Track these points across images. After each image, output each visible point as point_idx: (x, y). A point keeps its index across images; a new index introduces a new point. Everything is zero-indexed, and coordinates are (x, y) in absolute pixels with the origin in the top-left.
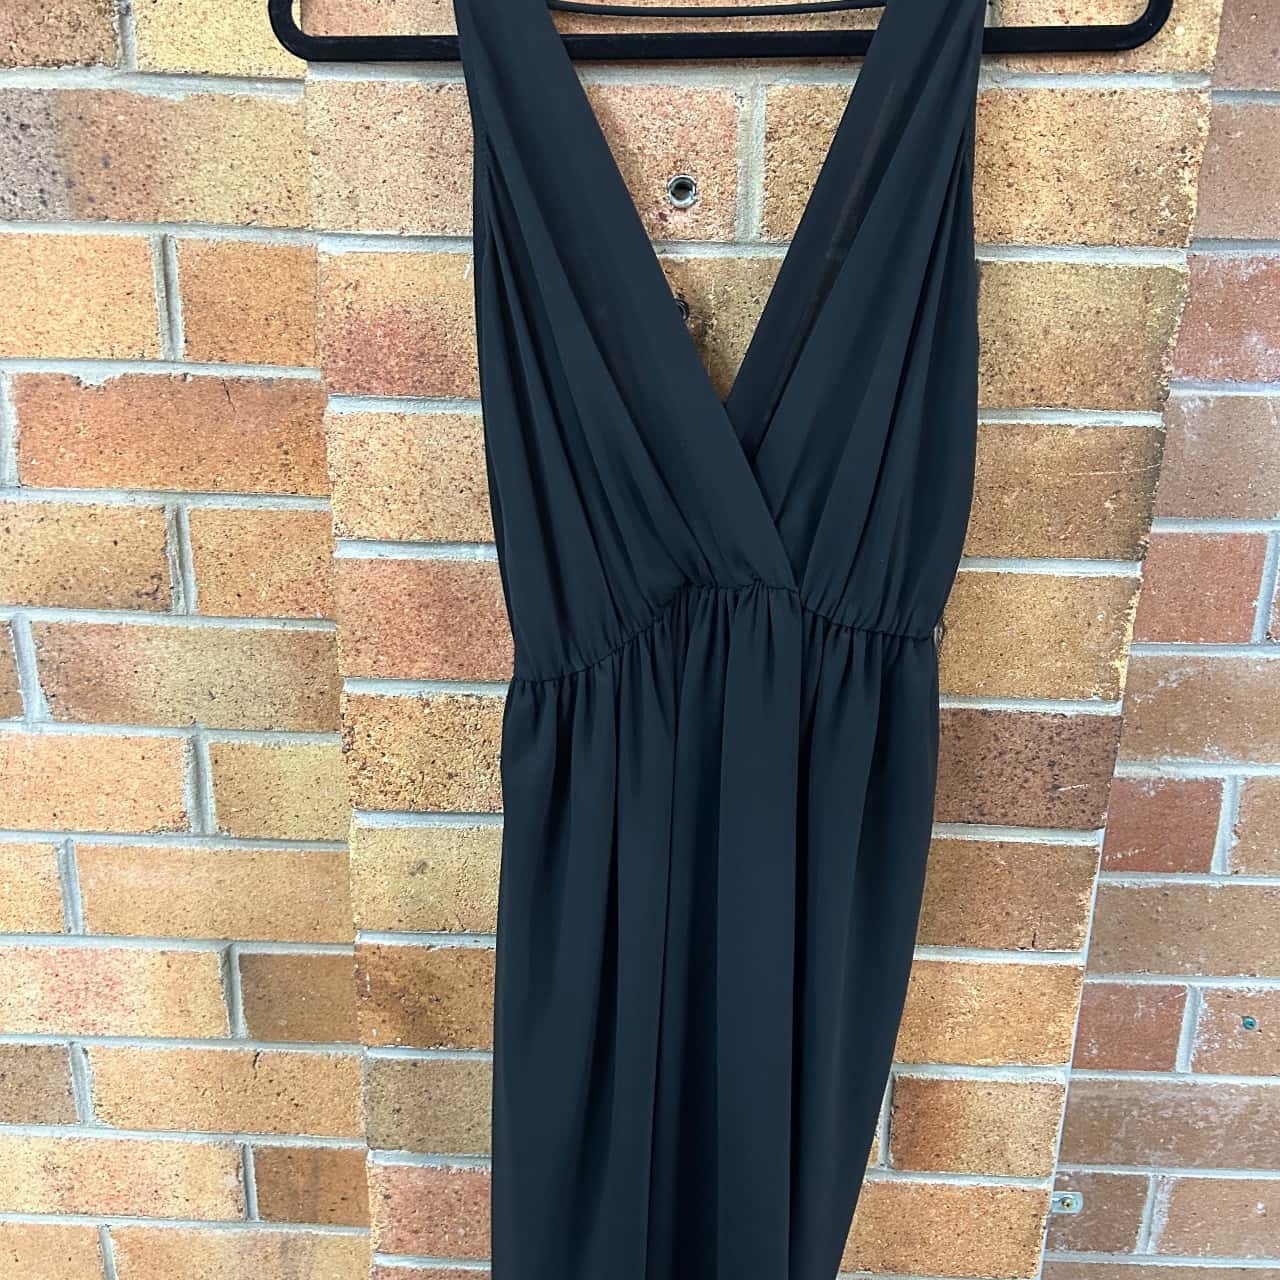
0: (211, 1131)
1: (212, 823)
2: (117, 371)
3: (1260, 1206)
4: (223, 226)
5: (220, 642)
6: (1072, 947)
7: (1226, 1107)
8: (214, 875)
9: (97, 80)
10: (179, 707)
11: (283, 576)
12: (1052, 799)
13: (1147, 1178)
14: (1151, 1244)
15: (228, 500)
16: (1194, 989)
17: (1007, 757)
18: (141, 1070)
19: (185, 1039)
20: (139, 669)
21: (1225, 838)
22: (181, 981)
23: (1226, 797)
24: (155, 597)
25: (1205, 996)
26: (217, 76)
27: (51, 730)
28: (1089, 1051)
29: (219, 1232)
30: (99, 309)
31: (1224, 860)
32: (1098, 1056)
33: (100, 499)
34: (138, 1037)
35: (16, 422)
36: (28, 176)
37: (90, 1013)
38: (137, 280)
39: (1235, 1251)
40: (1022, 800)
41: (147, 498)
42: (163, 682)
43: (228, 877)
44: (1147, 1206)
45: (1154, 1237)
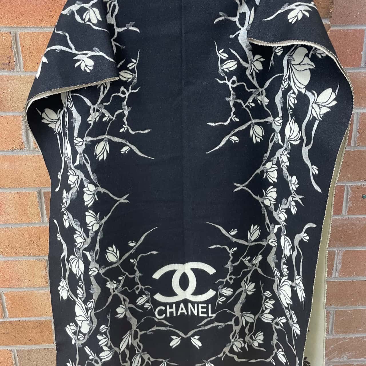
0: (36, 255)
7: (358, 226)
8: (34, 164)
10: (18, 104)
13: (335, 251)
14: (337, 274)
15: (32, 29)
16: (347, 186)
18: (12, 235)
19: (27, 224)
20: (5, 91)
21: (355, 134)
22: (24, 202)
24: (9, 65)
25: (350, 188)
29: (41, 291)
31: (355, 142)
34: (10, 224)
39: (362, 274)
41: (5, 30)
42: (13, 96)
43: (38, 165)
44: (336, 261)
45: (338, 271)
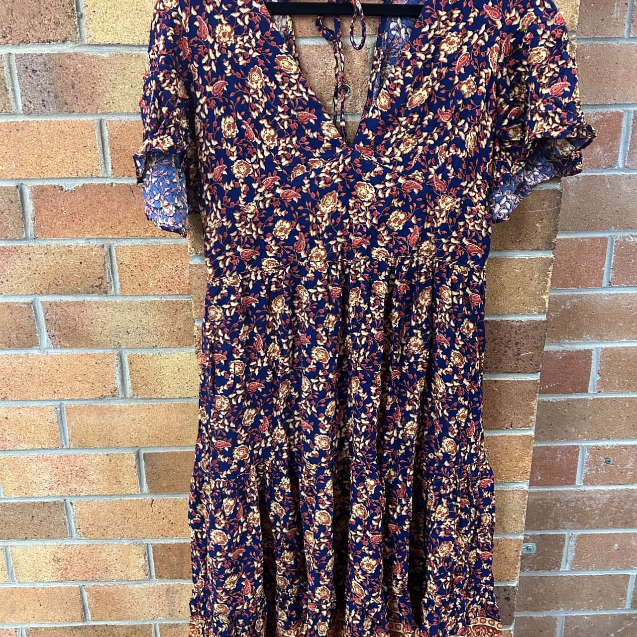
0: (131, 538)
1: (129, 392)
2: (80, 183)
3: (616, 545)
4: (128, 114)
5: (131, 307)
6: (529, 427)
7: (599, 500)
8: (131, 416)
9: (68, 48)
10: (113, 338)
11: (160, 275)
12: (518, 360)
13: (565, 535)
14: (568, 565)
15: (133, 241)
16: (583, 447)
17: (497, 342)
18: (98, 510)
19: (119, 495)
20: (93, 321)
21: (594, 377)
22: (116, 467)
23: (594, 357)
24: (101, 287)
25: (588, 449)
26: (124, 45)
27: (51, 352)
28: (537, 478)
29: (137, 586)
30: (71, 154)
31: (594, 387)
32: (541, 480)
33: (73, 243)
34: (96, 495)
35: (33, 208)
36: (36, 94)
37: (73, 485)
38: (88, 140)
39: (605, 567)
40: (504, 361)
41: (95, 242)
42: (105, 327)
43: (137, 417)
44: (565, 548)
45: (569, 562)
